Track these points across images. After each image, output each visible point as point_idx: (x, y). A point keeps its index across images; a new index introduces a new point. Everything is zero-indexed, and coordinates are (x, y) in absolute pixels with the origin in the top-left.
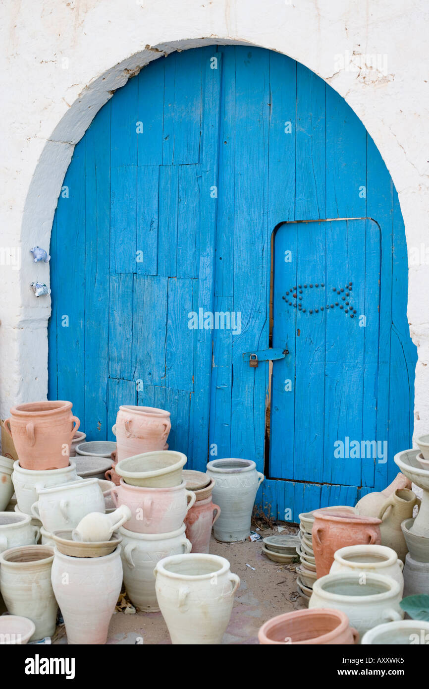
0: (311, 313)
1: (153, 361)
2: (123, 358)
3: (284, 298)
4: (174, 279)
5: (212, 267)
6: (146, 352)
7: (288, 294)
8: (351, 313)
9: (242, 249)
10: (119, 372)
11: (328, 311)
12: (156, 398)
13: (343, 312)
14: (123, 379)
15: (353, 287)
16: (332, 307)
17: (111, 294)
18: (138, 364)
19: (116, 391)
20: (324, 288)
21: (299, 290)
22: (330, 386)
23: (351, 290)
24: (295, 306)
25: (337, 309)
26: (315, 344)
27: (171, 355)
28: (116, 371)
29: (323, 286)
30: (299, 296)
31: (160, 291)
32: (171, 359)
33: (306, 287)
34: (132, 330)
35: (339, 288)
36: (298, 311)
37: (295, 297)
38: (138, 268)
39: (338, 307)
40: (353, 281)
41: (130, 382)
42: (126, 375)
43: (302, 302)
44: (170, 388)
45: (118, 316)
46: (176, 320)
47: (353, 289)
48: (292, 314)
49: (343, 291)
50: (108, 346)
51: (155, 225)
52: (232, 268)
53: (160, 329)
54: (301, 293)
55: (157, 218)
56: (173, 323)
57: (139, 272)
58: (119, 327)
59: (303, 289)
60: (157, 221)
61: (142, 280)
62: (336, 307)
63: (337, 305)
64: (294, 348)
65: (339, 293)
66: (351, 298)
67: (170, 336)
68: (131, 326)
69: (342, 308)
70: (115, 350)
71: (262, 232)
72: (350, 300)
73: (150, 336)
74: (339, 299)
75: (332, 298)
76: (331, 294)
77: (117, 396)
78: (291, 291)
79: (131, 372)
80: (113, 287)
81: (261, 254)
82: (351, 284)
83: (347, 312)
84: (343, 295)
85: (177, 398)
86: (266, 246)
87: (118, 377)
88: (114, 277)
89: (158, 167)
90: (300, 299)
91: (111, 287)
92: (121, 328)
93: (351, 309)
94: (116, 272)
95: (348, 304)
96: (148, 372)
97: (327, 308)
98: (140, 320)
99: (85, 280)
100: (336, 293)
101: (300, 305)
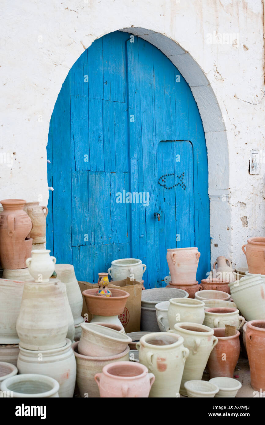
0: (169, 189)
1: (103, 229)
2: (82, 229)
3: (159, 182)
4: (114, 174)
5: (137, 166)
6: (98, 223)
7: (160, 180)
8: (184, 187)
9: (146, 155)
10: (80, 241)
11: (176, 187)
12: (107, 252)
13: (181, 187)
14: (83, 245)
15: (184, 174)
16: (177, 185)
17: (73, 186)
18: (93, 233)
19: (78, 255)
21: (164, 177)
22: (178, 225)
23: (183, 176)
24: (163, 186)
25: (179, 185)
27: (114, 223)
28: (78, 241)
29: (173, 174)
31: (106, 182)
32: (114, 225)
34: (89, 210)
35: (179, 175)
37: (163, 181)
38: (91, 167)
40: (184, 172)
41: (89, 246)
42: (85, 242)
43: (166, 184)
44: (114, 244)
45: (78, 201)
48: (162, 191)
49: (180, 177)
50: (72, 224)
51: (101, 138)
52: (142, 166)
53: (106, 206)
54: (165, 179)
55: (102, 134)
57: (92, 170)
58: (78, 209)
59: (166, 176)
60: (102, 136)
61: (94, 175)
64: (163, 209)
68: (88, 207)
69: (181, 185)
70: (76, 226)
71: (154, 146)
72: (183, 181)
73: (100, 213)
74: (179, 180)
75: (177, 181)
76: (176, 178)
78: (161, 178)
80: (74, 181)
83: (182, 187)
84: (181, 179)
85: (119, 249)
86: (155, 154)
87: (79, 245)
88: (74, 174)
89: (101, 100)
90: (165, 182)
91: (73, 181)
92: (80, 210)
93: (184, 185)
94: (76, 171)
95: (183, 183)
96: (100, 236)
97: (175, 186)
98: (93, 202)
99: (52, 177)
100: (178, 178)
101: (165, 185)
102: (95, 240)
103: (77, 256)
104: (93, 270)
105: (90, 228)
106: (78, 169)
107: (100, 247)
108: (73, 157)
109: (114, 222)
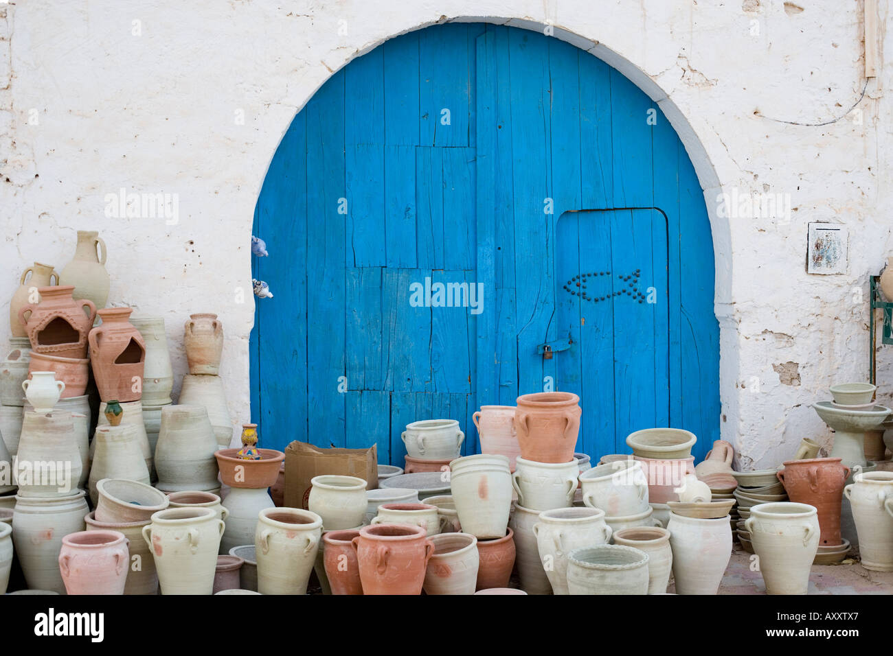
0: (596, 300)
1: (413, 365)
2: (367, 363)
3: (565, 287)
4: (439, 272)
5: (493, 258)
6: (401, 356)
7: (569, 283)
8: (639, 298)
9: (523, 238)
10: (361, 382)
11: (615, 298)
12: (419, 406)
13: (631, 298)
14: (368, 390)
15: (641, 273)
16: (619, 294)
17: (348, 292)
18: (390, 370)
19: (358, 405)
20: (610, 275)
21: (582, 279)
22: (620, 371)
23: (638, 276)
24: (579, 295)
26: (601, 331)
27: (439, 356)
28: (357, 381)
29: (608, 274)
30: (582, 283)
32: (439, 361)
33: (589, 275)
34: (381, 332)
35: (626, 275)
36: (582, 300)
37: (578, 285)
38: (388, 261)
39: (625, 294)
40: (641, 268)
41: (380, 392)
42: (371, 385)
43: (586, 291)
44: (438, 392)
45: (359, 317)
46: (443, 317)
47: (641, 276)
48: (575, 303)
49: (629, 278)
50: (345, 353)
51: (412, 212)
53: (421, 328)
54: (584, 281)
55: (414, 204)
56: (439, 321)
57: (390, 265)
58: (359, 330)
59: (587, 277)
60: (414, 207)
61: (395, 274)
62: (622, 294)
63: (624, 291)
64: (579, 338)
65: (625, 280)
66: (639, 285)
67: (436, 335)
68: (379, 327)
69: (629, 294)
70: (355, 357)
72: (638, 286)
73: (407, 338)
74: (626, 285)
75: (619, 285)
76: (617, 282)
77: (359, 410)
78: (574, 280)
79: (381, 380)
80: (351, 284)
81: (546, 243)
82: (638, 271)
83: (635, 298)
84: (629, 282)
85: (448, 402)
86: (551, 235)
87: (360, 388)
88: (352, 272)
89: (414, 148)
90: (584, 287)
91: (348, 284)
92: (363, 331)
93: (639, 294)
94: (355, 266)
95: (635, 290)
96: (406, 377)
97: (613, 295)
98: (392, 320)
99: (307, 277)
100: (622, 280)
101: (584, 294)
102: (395, 384)
103: (356, 405)
104: (388, 433)
105: (385, 362)
106: (359, 264)
107: (405, 396)
108: (349, 244)
109: (437, 355)
